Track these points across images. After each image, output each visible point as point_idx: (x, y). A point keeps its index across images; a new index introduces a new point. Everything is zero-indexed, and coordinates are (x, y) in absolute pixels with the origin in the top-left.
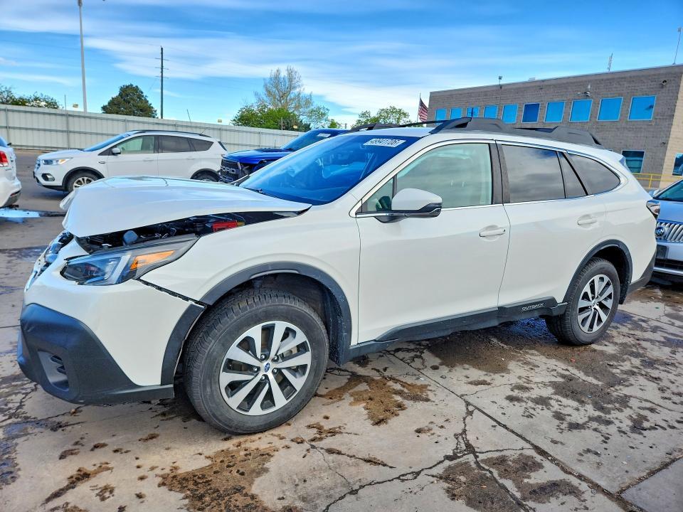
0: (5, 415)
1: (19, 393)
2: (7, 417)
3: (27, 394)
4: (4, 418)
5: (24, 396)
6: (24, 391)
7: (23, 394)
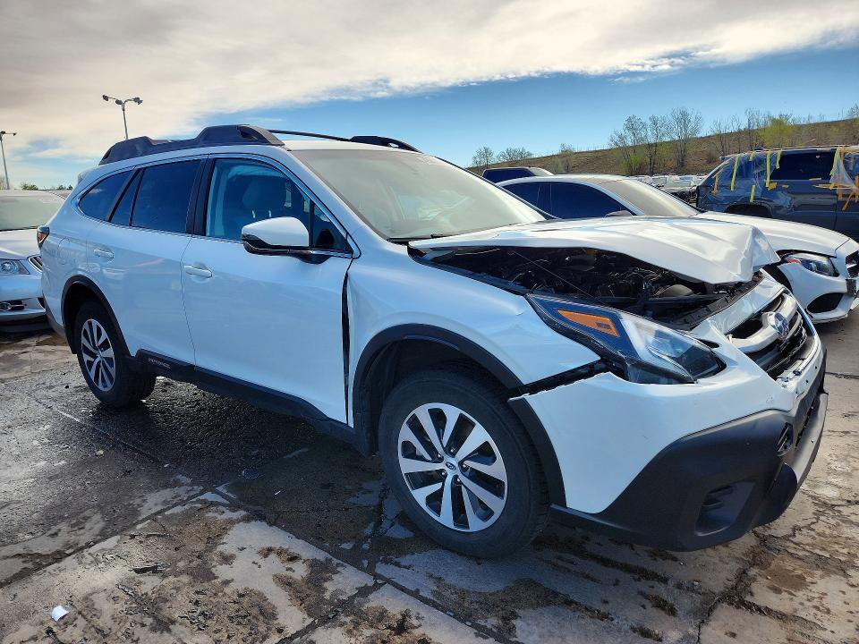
0: (839, 511)
1: (819, 534)
2: (836, 508)
3: (808, 527)
4: (840, 509)
5: (812, 526)
6: (812, 533)
7: (813, 530)
